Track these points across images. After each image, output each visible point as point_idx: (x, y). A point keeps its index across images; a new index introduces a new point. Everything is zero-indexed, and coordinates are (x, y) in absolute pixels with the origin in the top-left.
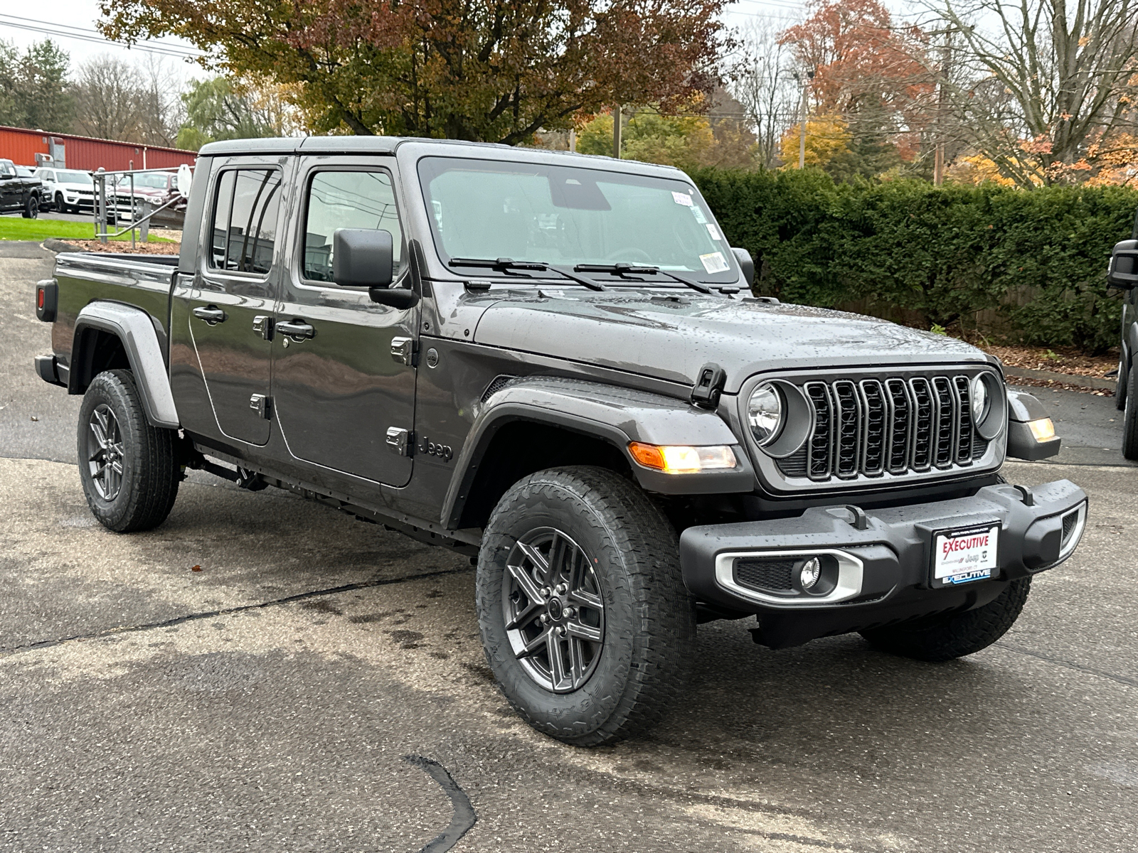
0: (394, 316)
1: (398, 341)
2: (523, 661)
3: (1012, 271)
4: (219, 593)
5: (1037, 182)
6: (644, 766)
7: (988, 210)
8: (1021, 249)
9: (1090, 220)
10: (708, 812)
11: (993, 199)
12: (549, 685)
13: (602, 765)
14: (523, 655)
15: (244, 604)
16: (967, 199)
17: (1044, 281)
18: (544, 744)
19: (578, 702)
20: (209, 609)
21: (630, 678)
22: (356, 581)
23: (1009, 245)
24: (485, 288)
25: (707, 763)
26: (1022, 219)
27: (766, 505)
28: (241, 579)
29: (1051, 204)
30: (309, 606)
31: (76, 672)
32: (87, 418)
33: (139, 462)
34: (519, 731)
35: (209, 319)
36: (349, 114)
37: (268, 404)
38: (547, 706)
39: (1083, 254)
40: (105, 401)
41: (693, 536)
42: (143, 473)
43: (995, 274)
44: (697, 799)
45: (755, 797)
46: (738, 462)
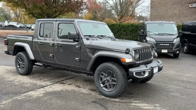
0: (76, 43)
1: (77, 46)
2: (103, 88)
3: (123, 34)
4: (46, 83)
5: (118, 22)
6: (122, 99)
7: (119, 26)
8: (124, 31)
9: (132, 27)
10: (134, 104)
11: (120, 25)
12: (108, 91)
13: (117, 100)
14: (103, 87)
15: (51, 84)
16: (117, 25)
17: (126, 35)
18: (108, 98)
19: (113, 92)
20: (46, 85)
21: (121, 88)
22: (64, 79)
23: (122, 31)
24: (88, 39)
25: (129, 98)
26: (124, 27)
27: (135, 65)
28: (48, 80)
29: (127, 25)
30: (61, 83)
31: (36, 96)
32: (17, 59)
33: (28, 65)
34: (103, 97)
35: (41, 44)
36: (32, 13)
37: (53, 56)
38: (108, 93)
39: (131, 32)
40: (21, 56)
41: (130, 70)
42: (28, 66)
43: (121, 34)
44: (132, 103)
45: (138, 102)
46: (133, 60)
